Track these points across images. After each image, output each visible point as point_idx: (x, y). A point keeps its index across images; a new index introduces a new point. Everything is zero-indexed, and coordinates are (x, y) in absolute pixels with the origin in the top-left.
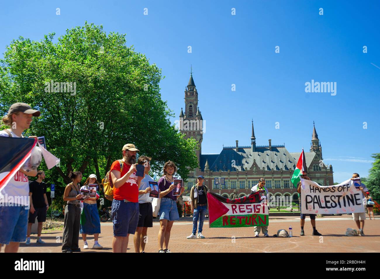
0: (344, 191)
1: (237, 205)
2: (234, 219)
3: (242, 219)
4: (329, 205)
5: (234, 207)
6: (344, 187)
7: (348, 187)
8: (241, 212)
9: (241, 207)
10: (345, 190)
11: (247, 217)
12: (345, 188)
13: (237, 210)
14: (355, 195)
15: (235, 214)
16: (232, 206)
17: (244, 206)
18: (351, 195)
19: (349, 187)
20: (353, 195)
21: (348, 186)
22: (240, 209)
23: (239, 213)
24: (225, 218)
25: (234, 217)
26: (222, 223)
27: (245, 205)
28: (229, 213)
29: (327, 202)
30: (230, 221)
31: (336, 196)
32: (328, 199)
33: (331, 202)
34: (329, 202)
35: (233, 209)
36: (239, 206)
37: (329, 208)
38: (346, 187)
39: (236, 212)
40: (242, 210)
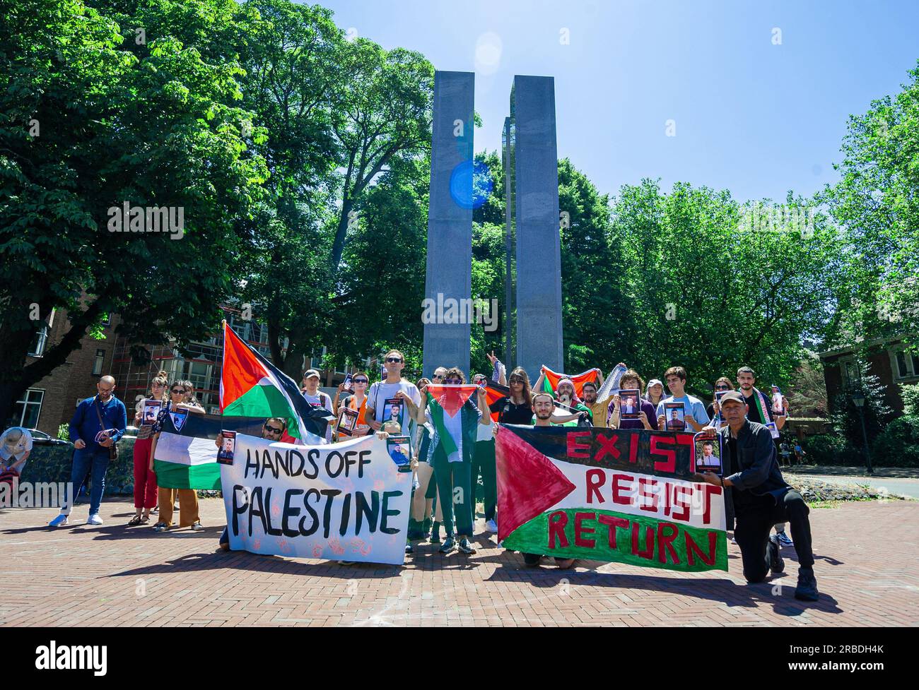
0: (347, 475)
1: (610, 473)
2: (586, 524)
3: (618, 529)
4: (293, 523)
5: (595, 479)
6: (350, 458)
7: (362, 462)
8: (617, 499)
9: (621, 483)
10: (354, 468)
11: (636, 526)
12: (353, 462)
13: (607, 490)
14: (387, 495)
15: (596, 505)
16: (589, 474)
17: (631, 479)
18: (374, 495)
19: (368, 462)
20: (381, 497)
21: (365, 458)
22: (616, 488)
23: (609, 505)
24: (557, 519)
25: (591, 515)
26: (545, 537)
27: (637, 476)
28: (575, 501)
29: (289, 511)
30: (573, 533)
31: (324, 492)
32: (296, 501)
33: (304, 512)
34: (295, 512)
35: (592, 488)
36: (616, 478)
37: (292, 534)
38: (356, 458)
39: (601, 500)
40: (621, 493)
